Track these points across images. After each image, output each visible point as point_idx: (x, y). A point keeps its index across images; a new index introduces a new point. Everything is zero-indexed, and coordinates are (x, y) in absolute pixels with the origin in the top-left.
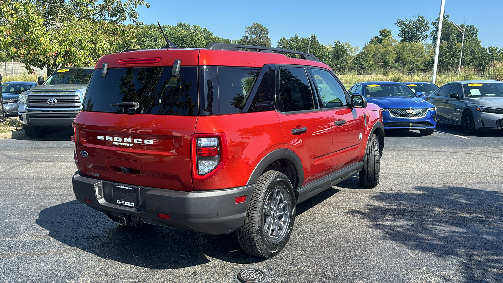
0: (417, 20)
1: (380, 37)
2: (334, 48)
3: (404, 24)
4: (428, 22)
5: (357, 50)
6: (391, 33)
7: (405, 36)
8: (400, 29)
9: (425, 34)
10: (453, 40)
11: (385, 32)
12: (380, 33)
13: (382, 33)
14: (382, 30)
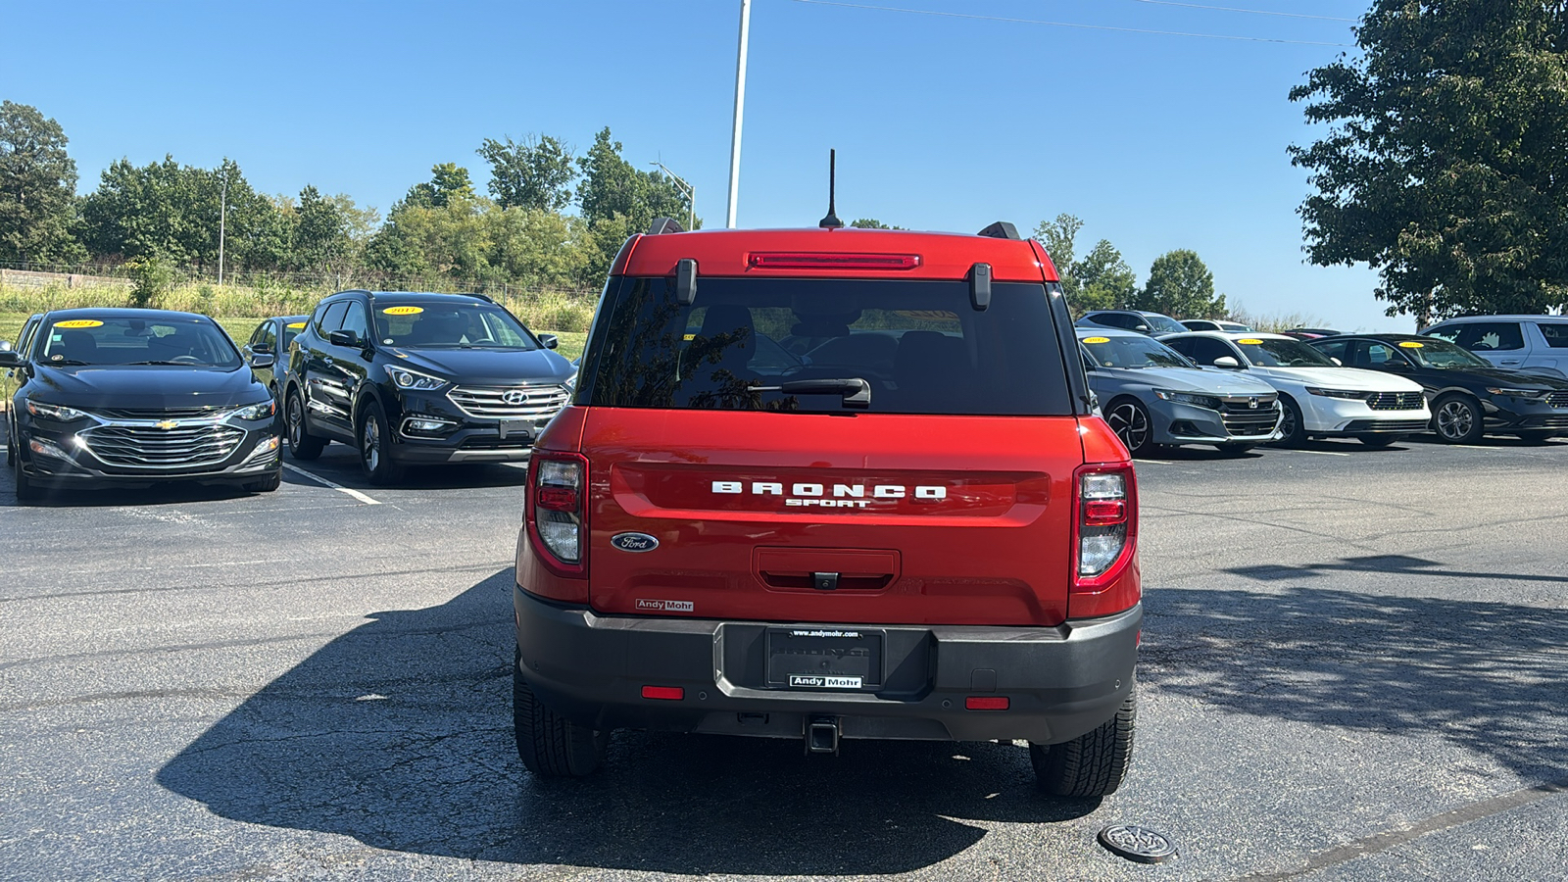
0: (540, 147)
1: (436, 187)
2: (299, 210)
3: (503, 155)
4: (568, 157)
5: (373, 221)
6: (467, 178)
7: (508, 189)
8: (494, 170)
9: (564, 190)
10: (641, 212)
11: (450, 173)
12: (435, 175)
13: (441, 174)
14: (441, 166)
